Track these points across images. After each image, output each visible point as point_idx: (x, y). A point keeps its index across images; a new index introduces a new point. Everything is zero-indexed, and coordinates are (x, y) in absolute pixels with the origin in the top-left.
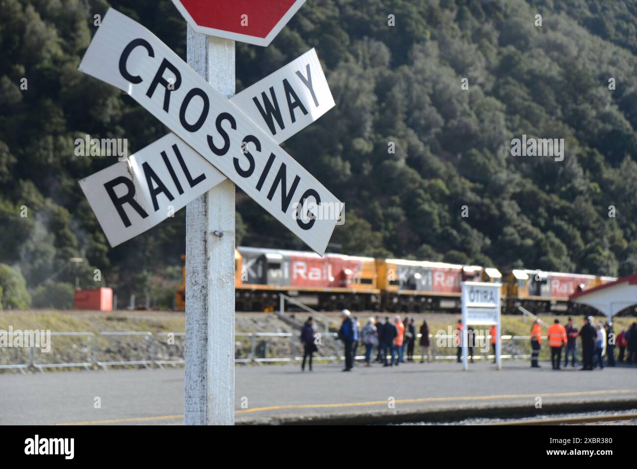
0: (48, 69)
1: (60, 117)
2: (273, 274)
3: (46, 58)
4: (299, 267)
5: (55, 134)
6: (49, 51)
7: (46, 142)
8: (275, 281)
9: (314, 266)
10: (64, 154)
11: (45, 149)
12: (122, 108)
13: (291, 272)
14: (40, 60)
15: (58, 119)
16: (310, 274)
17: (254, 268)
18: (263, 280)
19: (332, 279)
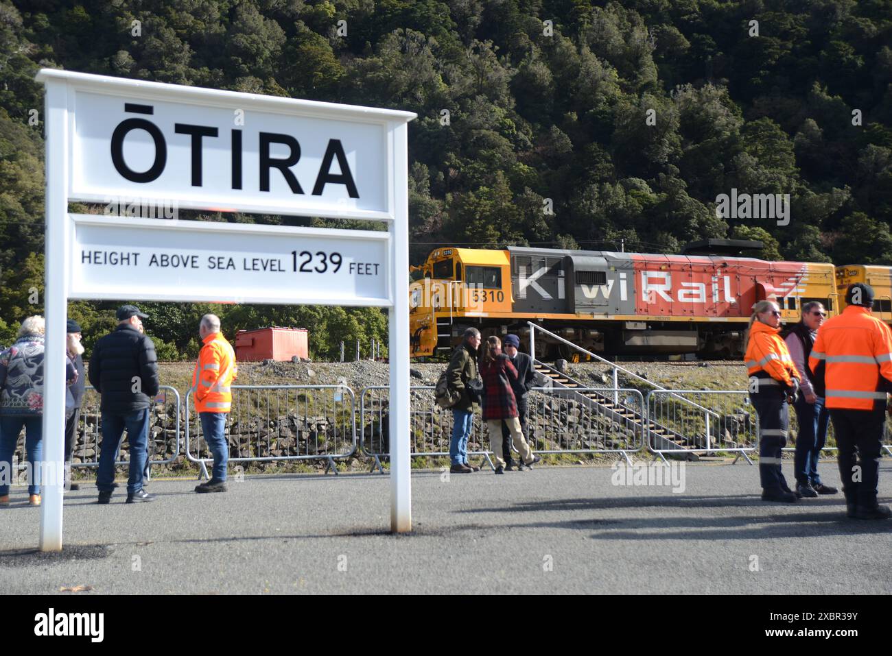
0: (602, 112)
1: (607, 161)
2: (588, 293)
3: (600, 101)
4: (651, 281)
5: (602, 181)
6: (605, 94)
7: (591, 190)
8: (591, 305)
9: (689, 278)
10: (609, 202)
11: (590, 198)
12: (683, 144)
13: (635, 290)
14: (595, 103)
15: (605, 164)
16: (681, 293)
17: (547, 282)
18: (568, 305)
19: (730, 299)
